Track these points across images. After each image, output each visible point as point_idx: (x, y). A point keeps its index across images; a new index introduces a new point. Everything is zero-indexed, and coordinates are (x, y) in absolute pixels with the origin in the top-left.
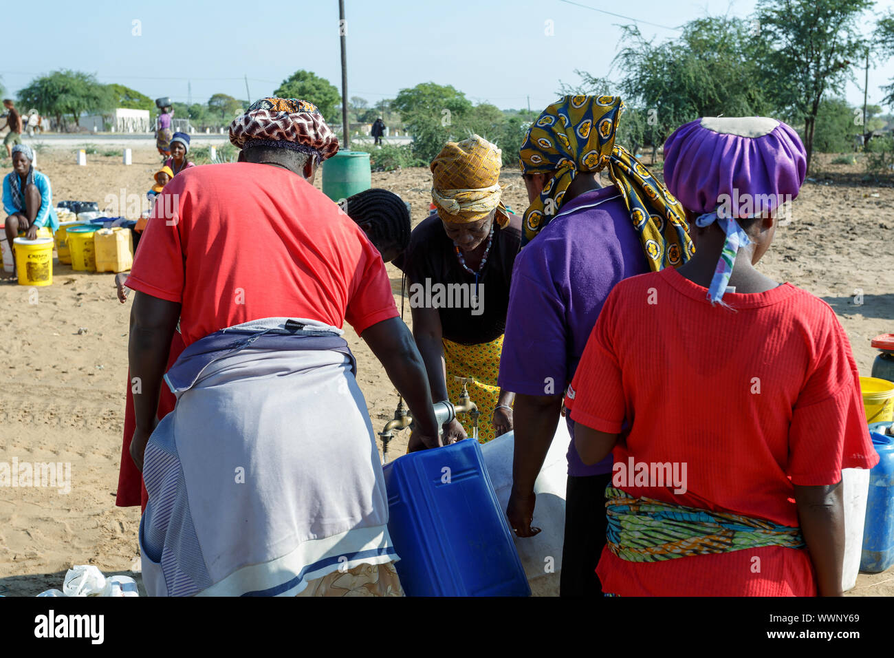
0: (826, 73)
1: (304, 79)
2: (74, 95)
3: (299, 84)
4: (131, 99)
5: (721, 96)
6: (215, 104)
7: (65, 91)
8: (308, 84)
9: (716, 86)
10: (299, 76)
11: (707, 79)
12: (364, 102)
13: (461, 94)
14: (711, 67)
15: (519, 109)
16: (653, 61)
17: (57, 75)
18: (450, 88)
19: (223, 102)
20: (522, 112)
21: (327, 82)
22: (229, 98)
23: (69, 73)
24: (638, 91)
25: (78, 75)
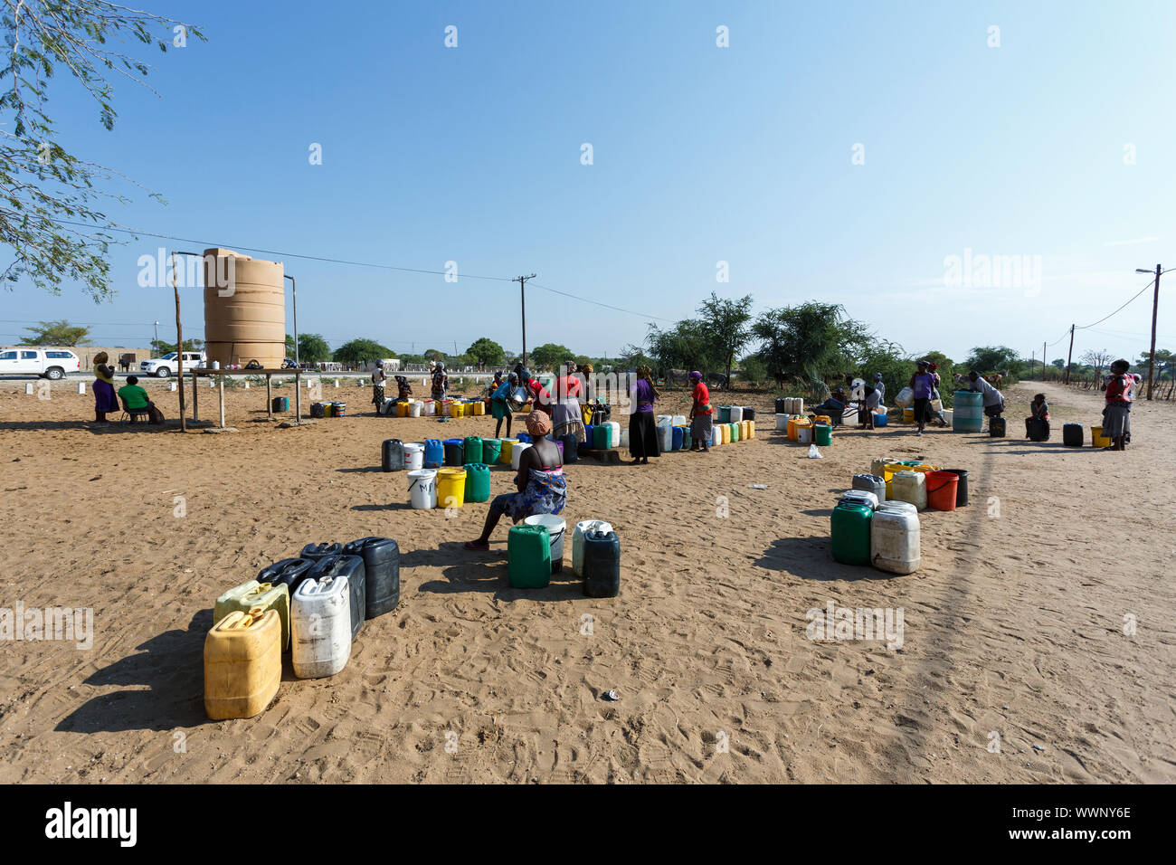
0: (734, 346)
1: (484, 342)
2: (367, 352)
3: (481, 345)
4: (392, 355)
5: (694, 355)
6: (428, 355)
7: (362, 350)
8: (486, 345)
9: (691, 351)
10: (482, 341)
11: (687, 348)
12: (513, 354)
13: (568, 350)
14: (688, 342)
15: (599, 358)
16: (663, 339)
17: (357, 341)
18: (562, 347)
19: (433, 354)
20: (602, 360)
21: (497, 344)
22: (437, 352)
23: (364, 340)
24: (656, 353)
25: (368, 341)
